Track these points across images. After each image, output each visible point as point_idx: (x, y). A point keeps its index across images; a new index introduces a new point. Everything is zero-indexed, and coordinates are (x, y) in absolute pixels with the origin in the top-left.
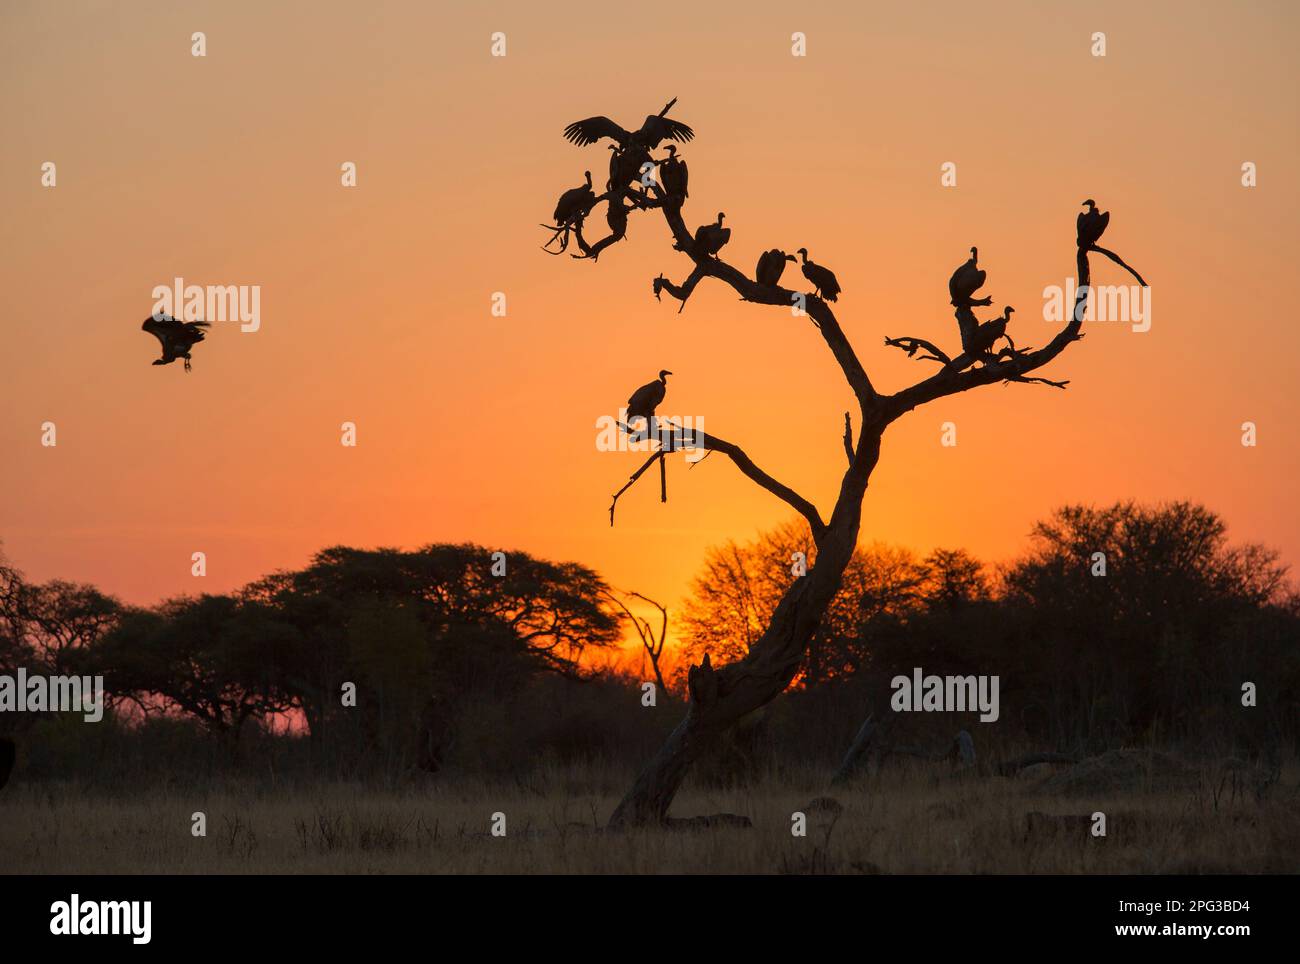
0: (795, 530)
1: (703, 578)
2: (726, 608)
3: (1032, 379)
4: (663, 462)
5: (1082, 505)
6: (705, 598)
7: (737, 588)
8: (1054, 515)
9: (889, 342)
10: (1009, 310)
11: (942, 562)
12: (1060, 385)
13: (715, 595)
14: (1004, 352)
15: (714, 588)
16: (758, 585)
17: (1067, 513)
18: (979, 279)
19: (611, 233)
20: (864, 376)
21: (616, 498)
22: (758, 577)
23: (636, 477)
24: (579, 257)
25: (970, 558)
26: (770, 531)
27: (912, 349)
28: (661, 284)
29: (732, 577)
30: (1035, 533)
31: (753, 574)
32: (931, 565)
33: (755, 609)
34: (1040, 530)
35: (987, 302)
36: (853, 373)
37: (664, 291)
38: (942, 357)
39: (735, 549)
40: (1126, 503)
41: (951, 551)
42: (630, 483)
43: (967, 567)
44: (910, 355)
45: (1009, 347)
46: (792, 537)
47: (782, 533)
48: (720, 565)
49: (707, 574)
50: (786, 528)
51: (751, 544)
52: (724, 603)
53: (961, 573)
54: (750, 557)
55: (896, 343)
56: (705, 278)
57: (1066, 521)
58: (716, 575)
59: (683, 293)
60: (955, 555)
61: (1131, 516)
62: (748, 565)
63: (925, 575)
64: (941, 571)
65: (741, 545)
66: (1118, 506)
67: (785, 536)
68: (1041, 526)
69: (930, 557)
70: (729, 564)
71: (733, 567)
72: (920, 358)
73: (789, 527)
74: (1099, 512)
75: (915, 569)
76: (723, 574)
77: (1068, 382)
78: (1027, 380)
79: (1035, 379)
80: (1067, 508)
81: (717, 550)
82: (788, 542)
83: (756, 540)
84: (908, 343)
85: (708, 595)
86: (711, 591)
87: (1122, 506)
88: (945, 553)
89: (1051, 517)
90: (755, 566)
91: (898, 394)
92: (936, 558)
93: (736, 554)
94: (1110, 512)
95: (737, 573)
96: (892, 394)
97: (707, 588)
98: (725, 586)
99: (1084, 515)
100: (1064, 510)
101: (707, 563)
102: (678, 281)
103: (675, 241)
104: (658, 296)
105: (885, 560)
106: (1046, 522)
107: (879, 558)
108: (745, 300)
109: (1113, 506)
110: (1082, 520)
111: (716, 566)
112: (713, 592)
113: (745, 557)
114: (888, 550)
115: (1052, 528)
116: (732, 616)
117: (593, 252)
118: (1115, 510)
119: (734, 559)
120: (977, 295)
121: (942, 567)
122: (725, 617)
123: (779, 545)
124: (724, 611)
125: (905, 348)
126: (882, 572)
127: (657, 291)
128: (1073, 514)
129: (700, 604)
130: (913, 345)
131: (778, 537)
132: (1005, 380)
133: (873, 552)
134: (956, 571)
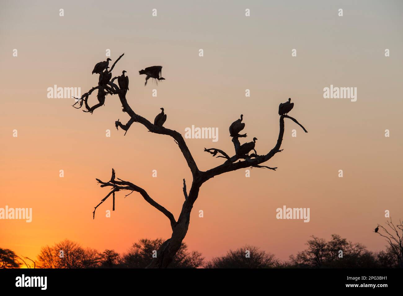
0: (64, 243)
1: (40, 255)
2: (46, 263)
3: (262, 167)
4: (114, 195)
5: (147, 239)
6: (40, 260)
7: (49, 258)
8: (139, 241)
9: (206, 150)
10: (255, 139)
11: (108, 253)
12: (274, 169)
13: (43, 260)
14: (253, 155)
15: (43, 258)
16: (55, 258)
17: (143, 241)
18: (242, 126)
19: (98, 103)
20: (194, 163)
21: (96, 208)
22: (55, 256)
23: (104, 200)
24: (86, 112)
25: (115, 252)
26: (58, 244)
27: (215, 153)
28: (118, 124)
29: (48, 256)
30: (134, 246)
31: (53, 255)
32: (104, 254)
33: (54, 264)
34: (135, 245)
35: (245, 136)
36: (191, 162)
37: (119, 127)
38: (227, 157)
39: (49, 248)
40: (160, 239)
41: (110, 250)
42: (102, 203)
43: (114, 255)
44: (214, 156)
45: (254, 153)
46: (64, 245)
47: (61, 244)
48: (45, 252)
49: (41, 254)
50: (62, 243)
51: (53, 247)
52: (46, 262)
53: (113, 256)
54: (53, 250)
55: (208, 151)
56: (134, 122)
57: (142, 243)
58: (44, 254)
59: (126, 128)
60: (111, 251)
61: (161, 242)
62: (52, 252)
63: (103, 256)
64: (107, 255)
65: (50, 247)
66: (157, 239)
67: (62, 245)
68: (136, 244)
69: (104, 251)
70: (47, 252)
71: (48, 253)
72: (218, 157)
73: (63, 243)
74: (152, 241)
75: (100, 255)
76: (46, 254)
77: (277, 168)
78: (260, 167)
79: (264, 166)
80: (143, 239)
81: (44, 248)
82: (63, 246)
83: (54, 246)
84: (213, 151)
85: (41, 260)
86: (42, 259)
87: (159, 239)
88: (108, 251)
89: (139, 242)
90: (54, 253)
91: (208, 171)
92: (106, 252)
93: (49, 249)
94: (155, 241)
95: (49, 254)
96: (205, 171)
97: (41, 258)
98: (46, 258)
99: (148, 242)
100: (142, 240)
101: (41, 251)
102: (124, 123)
103: (123, 108)
104: (117, 128)
105: (90, 252)
106: (137, 243)
107: (88, 251)
108: (150, 131)
109: (156, 239)
110: (147, 243)
111: (43, 252)
112: (43, 259)
113: (52, 250)
114: (91, 249)
115: (139, 245)
116: (48, 266)
117: (91, 110)
118: (156, 241)
119: (48, 250)
120: (241, 133)
121: (108, 254)
122: (46, 266)
123: (60, 247)
124: (46, 264)
125: (212, 153)
126: (89, 255)
127: (117, 126)
128: (145, 241)
129: (39, 262)
130: (216, 152)
131: (60, 245)
132: (251, 166)
133: (87, 250)
134: (111, 256)
